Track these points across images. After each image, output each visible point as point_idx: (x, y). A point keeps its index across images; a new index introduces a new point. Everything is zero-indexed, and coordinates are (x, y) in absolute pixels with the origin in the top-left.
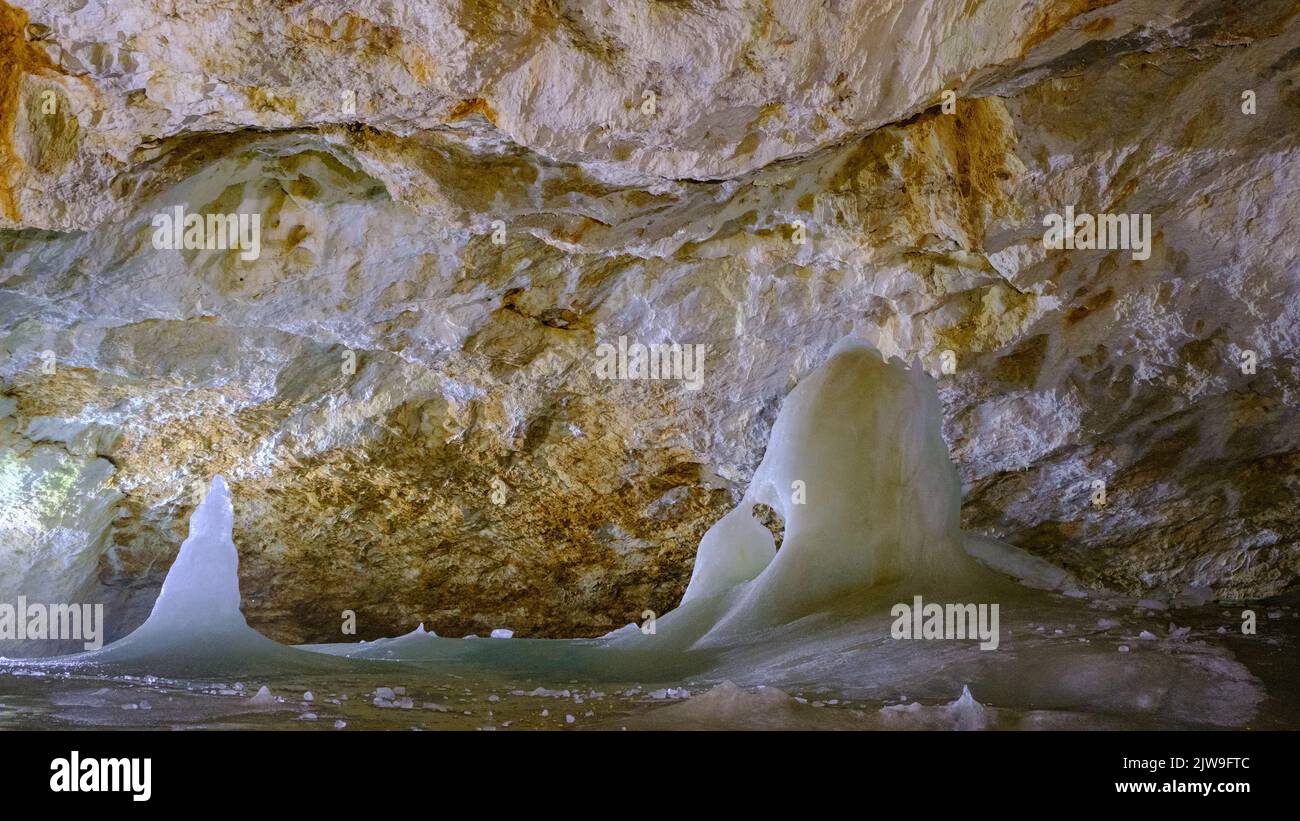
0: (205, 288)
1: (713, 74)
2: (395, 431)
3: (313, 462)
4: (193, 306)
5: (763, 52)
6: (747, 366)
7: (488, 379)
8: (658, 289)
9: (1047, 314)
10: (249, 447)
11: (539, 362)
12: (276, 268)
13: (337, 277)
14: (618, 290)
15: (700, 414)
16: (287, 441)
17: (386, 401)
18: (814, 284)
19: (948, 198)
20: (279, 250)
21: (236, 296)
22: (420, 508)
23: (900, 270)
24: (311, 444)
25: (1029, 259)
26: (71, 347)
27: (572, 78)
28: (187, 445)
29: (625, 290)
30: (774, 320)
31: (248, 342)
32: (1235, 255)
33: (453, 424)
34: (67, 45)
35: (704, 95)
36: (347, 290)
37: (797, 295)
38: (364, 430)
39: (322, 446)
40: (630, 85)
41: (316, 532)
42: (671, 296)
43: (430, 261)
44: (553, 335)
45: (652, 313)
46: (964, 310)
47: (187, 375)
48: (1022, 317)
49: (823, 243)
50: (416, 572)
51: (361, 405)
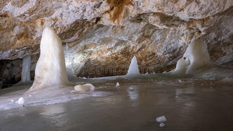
0: (113, 33)
1: (208, 6)
2: (124, 50)
3: (113, 54)
4: (111, 35)
5: (214, 3)
6: (166, 42)
7: (137, 44)
8: (159, 33)
9: (203, 35)
10: (107, 52)
11: (143, 42)
12: (121, 31)
13: (127, 32)
14: (155, 33)
15: (159, 47)
16: (112, 52)
17: (124, 47)
18: (177, 32)
19: (200, 21)
20: (121, 29)
21: (116, 34)
22: (122, 59)
23: (187, 30)
24: (114, 52)
25: (206, 29)
26: (95, 41)
27: (194, 6)
28: (99, 52)
29: (156, 33)
30: (171, 36)
31: (114, 40)
32: (225, 28)
33: (130, 49)
34: (135, 2)
35: (207, 8)
36: (127, 33)
37: (175, 33)
38: (121, 50)
39: (115, 52)
40: (200, 7)
41: (109, 62)
42: (161, 33)
43: (137, 30)
44: (146, 38)
45: (158, 36)
46: (192, 35)
47: (106, 44)
48: (200, 35)
49: (180, 27)
50: (118, 66)
51: (121, 47)
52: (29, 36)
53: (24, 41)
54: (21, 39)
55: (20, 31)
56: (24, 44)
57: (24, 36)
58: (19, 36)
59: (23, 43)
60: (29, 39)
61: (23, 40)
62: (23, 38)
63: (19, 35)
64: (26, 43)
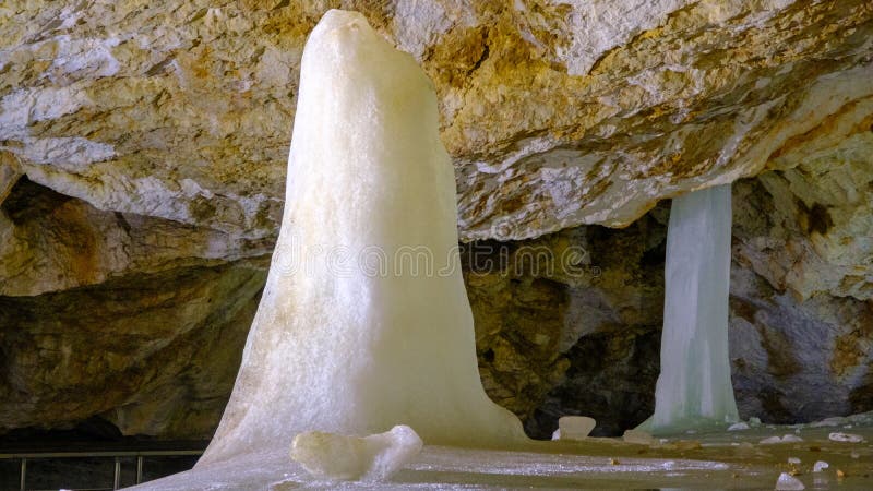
52: (535, 54)
53: (503, 89)
54: (476, 82)
55: (453, 18)
56: (506, 114)
57: (494, 56)
58: (453, 58)
59: (491, 109)
60: (544, 75)
61: (490, 83)
62: (487, 68)
63: (446, 53)
64: (521, 109)
